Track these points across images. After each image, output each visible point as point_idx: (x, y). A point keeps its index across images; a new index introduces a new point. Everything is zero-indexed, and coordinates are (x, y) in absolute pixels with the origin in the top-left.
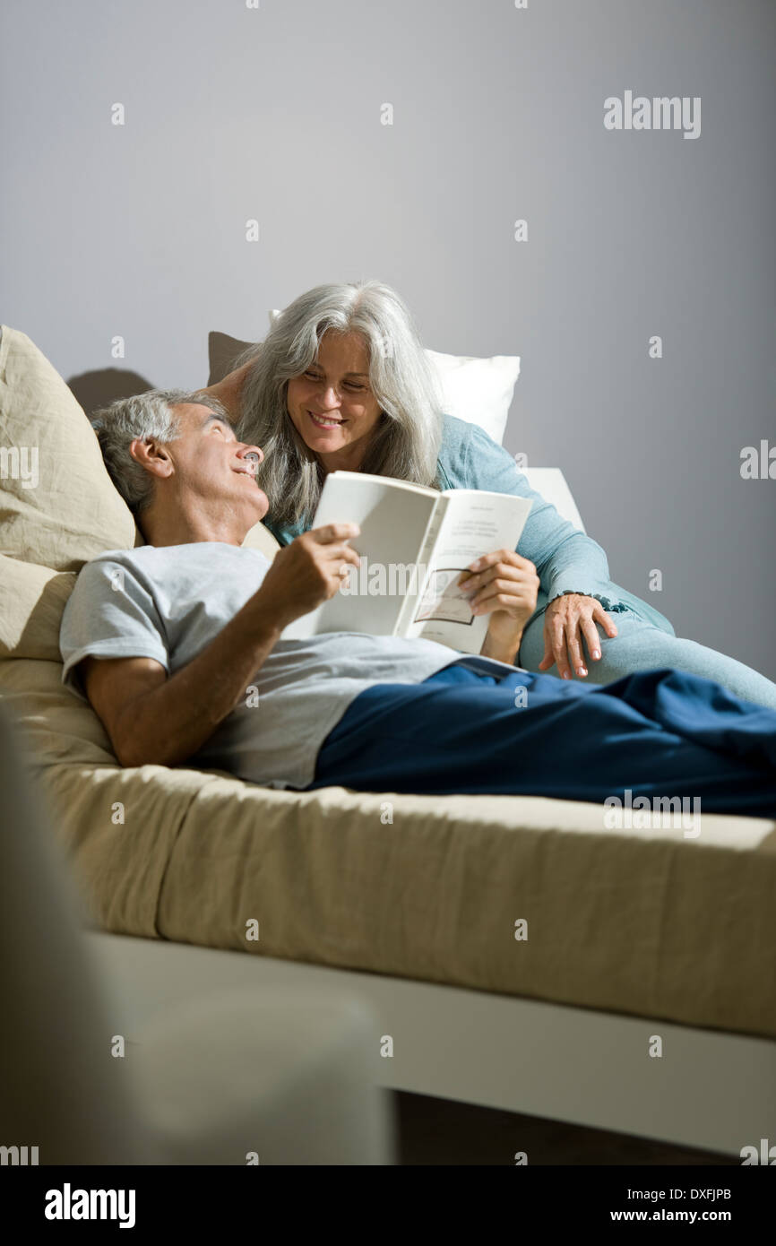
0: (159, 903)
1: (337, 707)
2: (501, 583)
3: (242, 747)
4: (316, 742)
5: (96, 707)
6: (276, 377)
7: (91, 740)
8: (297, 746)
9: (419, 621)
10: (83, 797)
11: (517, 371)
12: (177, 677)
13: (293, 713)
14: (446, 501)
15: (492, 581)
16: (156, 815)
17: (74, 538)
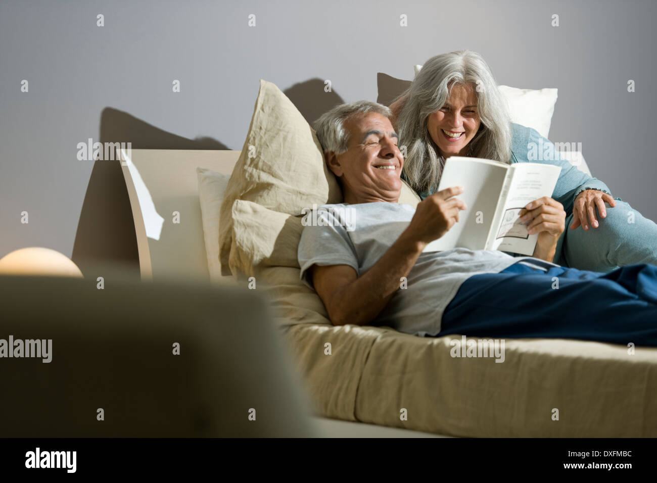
0: (356, 401)
1: (453, 289)
2: (544, 216)
3: (401, 314)
4: (441, 309)
5: (319, 293)
6: (421, 113)
7: (317, 311)
8: (430, 312)
9: (499, 238)
10: (312, 342)
11: (556, 96)
12: (364, 277)
13: (428, 294)
14: (513, 169)
15: (539, 215)
16: (353, 352)
17: (304, 197)
